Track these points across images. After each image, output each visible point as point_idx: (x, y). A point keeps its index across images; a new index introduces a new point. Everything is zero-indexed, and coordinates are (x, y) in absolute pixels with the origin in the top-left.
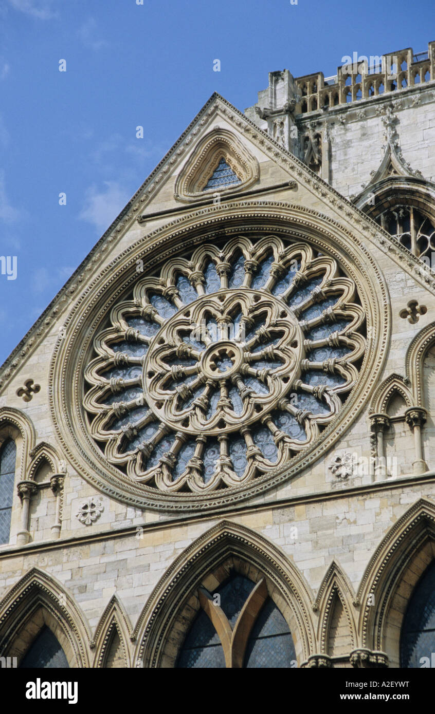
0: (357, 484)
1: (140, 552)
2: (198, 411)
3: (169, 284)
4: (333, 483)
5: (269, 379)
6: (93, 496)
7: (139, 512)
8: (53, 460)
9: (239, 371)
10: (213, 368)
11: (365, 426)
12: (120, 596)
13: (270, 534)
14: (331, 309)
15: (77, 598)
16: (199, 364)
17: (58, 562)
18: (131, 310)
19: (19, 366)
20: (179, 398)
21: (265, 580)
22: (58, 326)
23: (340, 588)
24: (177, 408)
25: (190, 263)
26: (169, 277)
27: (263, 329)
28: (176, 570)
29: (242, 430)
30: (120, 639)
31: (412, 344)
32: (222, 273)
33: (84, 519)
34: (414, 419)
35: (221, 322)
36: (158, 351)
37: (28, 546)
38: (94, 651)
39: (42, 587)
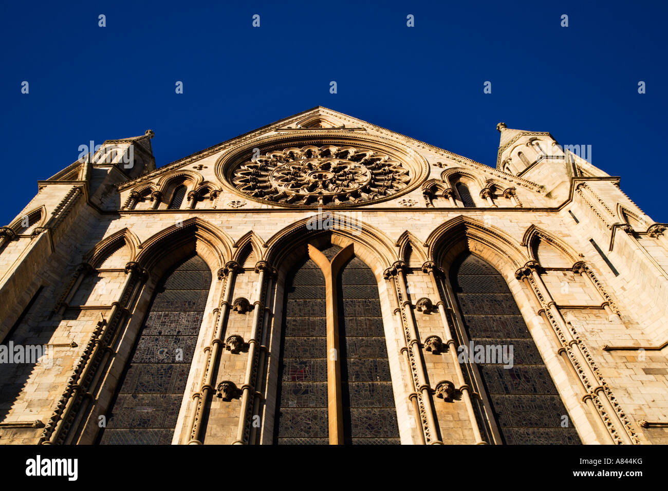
0: (418, 207)
2: (305, 189)
4: (403, 206)
6: (239, 199)
8: (213, 187)
10: (314, 178)
11: (419, 192)
12: (255, 231)
13: (363, 219)
15: (225, 230)
17: (212, 217)
18: (264, 159)
19: (196, 160)
20: (293, 185)
21: (353, 244)
22: (222, 152)
23: (413, 241)
24: (291, 187)
25: (301, 149)
26: (288, 153)
27: (346, 170)
28: (296, 226)
29: (334, 197)
30: (254, 249)
31: (443, 172)
32: (319, 154)
33: (232, 205)
34: (450, 193)
35: (318, 168)
36: (280, 171)
37: (192, 210)
38: (236, 249)
39: (200, 225)
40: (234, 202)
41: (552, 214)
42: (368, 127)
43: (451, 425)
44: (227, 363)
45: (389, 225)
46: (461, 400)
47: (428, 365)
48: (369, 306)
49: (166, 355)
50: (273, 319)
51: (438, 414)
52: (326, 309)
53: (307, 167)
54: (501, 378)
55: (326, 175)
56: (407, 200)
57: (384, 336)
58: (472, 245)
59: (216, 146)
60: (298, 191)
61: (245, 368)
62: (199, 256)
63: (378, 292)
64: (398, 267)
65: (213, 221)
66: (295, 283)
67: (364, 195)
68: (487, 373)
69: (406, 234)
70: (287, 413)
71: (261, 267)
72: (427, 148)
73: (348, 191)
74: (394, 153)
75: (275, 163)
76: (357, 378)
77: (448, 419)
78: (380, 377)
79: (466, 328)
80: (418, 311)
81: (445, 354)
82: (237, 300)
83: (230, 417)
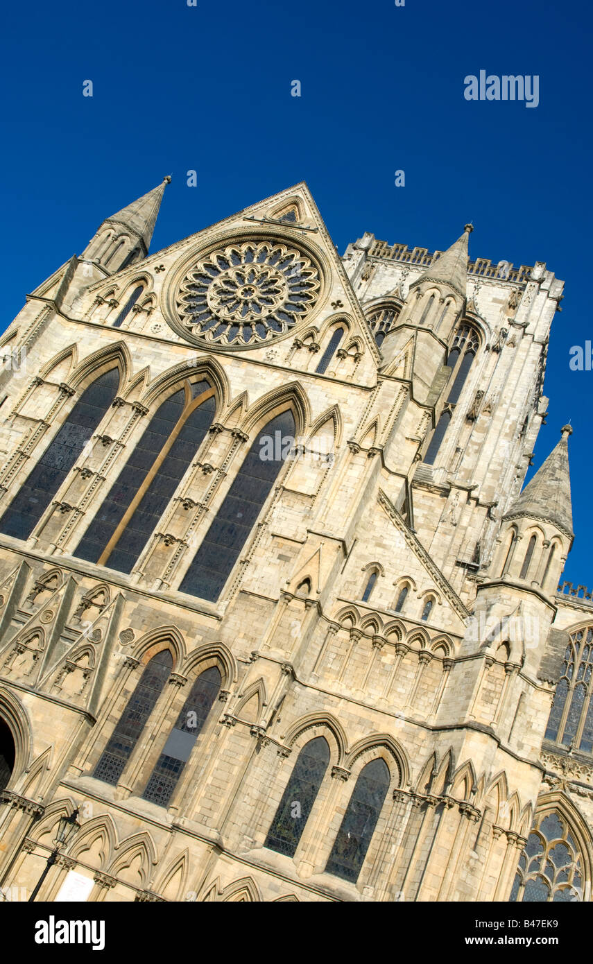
0: (274, 364)
1: (170, 353)
2: (226, 308)
3: (243, 252)
4: (265, 360)
5: (263, 308)
6: (162, 323)
7: (178, 337)
8: (154, 302)
9: (252, 299)
10: (242, 294)
11: (290, 342)
12: (152, 367)
13: (227, 369)
14: (305, 291)
15: (134, 360)
16: (237, 289)
17: (134, 342)
22: (186, 247)
23: (244, 402)
24: (218, 303)
25: (257, 247)
27: (272, 286)
29: (241, 325)
31: (329, 317)
33: (153, 329)
34: (313, 348)
37: (125, 331)
38: (130, 383)
39: (122, 349)
40: (157, 326)
41: (363, 393)
42: (320, 230)
43: (158, 561)
44: (78, 485)
45: (241, 380)
46: (175, 546)
51: (157, 552)
52: (164, 446)
55: (253, 291)
56: (274, 351)
57: (181, 479)
58: (293, 407)
59: (184, 239)
60: (218, 311)
61: (83, 492)
63: (203, 439)
64: (216, 428)
65: (132, 346)
69: (245, 394)
72: (344, 276)
73: (255, 319)
77: (160, 556)
78: (158, 511)
80: (202, 470)
81: (192, 510)
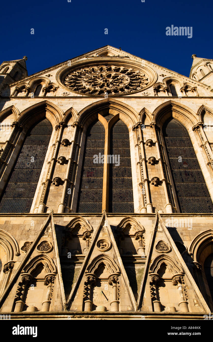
0: (150, 96)
1: (81, 101)
4: (144, 96)
6: (67, 92)
8: (55, 86)
11: (152, 89)
12: (74, 107)
13: (124, 102)
14: (138, 77)
15: (59, 106)
18: (80, 72)
19: (47, 72)
20: (93, 85)
21: (119, 114)
22: (60, 68)
23: (147, 112)
24: (92, 86)
25: (98, 67)
26: (91, 69)
27: (118, 78)
28: (93, 105)
29: (112, 91)
30: (73, 116)
31: (164, 79)
32: (106, 70)
33: (64, 95)
34: (166, 89)
35: (105, 76)
36: (87, 78)
37: (45, 97)
38: (64, 116)
39: (48, 104)
40: (64, 93)
42: (130, 56)
43: (157, 196)
44: (58, 169)
45: (136, 105)
46: (162, 185)
47: (149, 170)
48: (124, 143)
49: (30, 165)
50: (80, 149)
51: (151, 192)
52: (104, 144)
53: (100, 76)
54: (181, 175)
55: (109, 80)
56: (146, 93)
57: (130, 157)
58: (174, 114)
59: (57, 65)
60: (95, 88)
61: (66, 171)
62: (47, 119)
63: (129, 136)
64: (139, 125)
65: (54, 102)
66: (92, 132)
67: (126, 90)
68: (175, 173)
69: (144, 109)
70: (84, 191)
71: (75, 125)
72: (158, 67)
73: (118, 88)
74: (142, 69)
75: (85, 74)
76: (116, 176)
77: (155, 194)
78: (127, 175)
79: (168, 153)
80: (146, 145)
81: (157, 165)
82: (64, 140)
83: (58, 193)
